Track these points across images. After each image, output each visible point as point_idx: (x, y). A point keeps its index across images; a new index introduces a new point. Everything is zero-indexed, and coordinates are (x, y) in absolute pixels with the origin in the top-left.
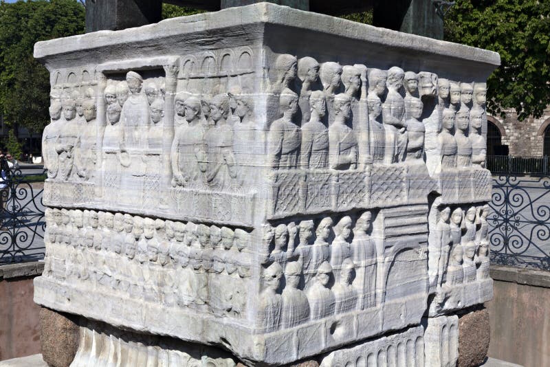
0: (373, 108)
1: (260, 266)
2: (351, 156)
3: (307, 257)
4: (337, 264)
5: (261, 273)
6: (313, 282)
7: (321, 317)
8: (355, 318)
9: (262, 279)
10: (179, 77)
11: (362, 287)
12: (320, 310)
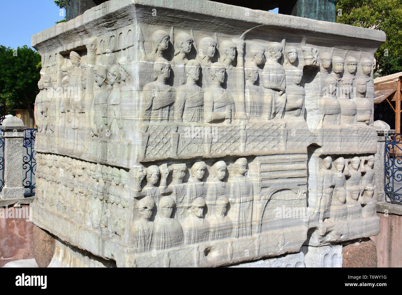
0: (251, 75)
1: (133, 199)
2: (225, 113)
3: (181, 193)
4: (212, 200)
5: (135, 204)
6: (189, 213)
7: (194, 243)
8: (229, 245)
9: (136, 210)
10: (97, 53)
11: (237, 220)
12: (192, 236)
